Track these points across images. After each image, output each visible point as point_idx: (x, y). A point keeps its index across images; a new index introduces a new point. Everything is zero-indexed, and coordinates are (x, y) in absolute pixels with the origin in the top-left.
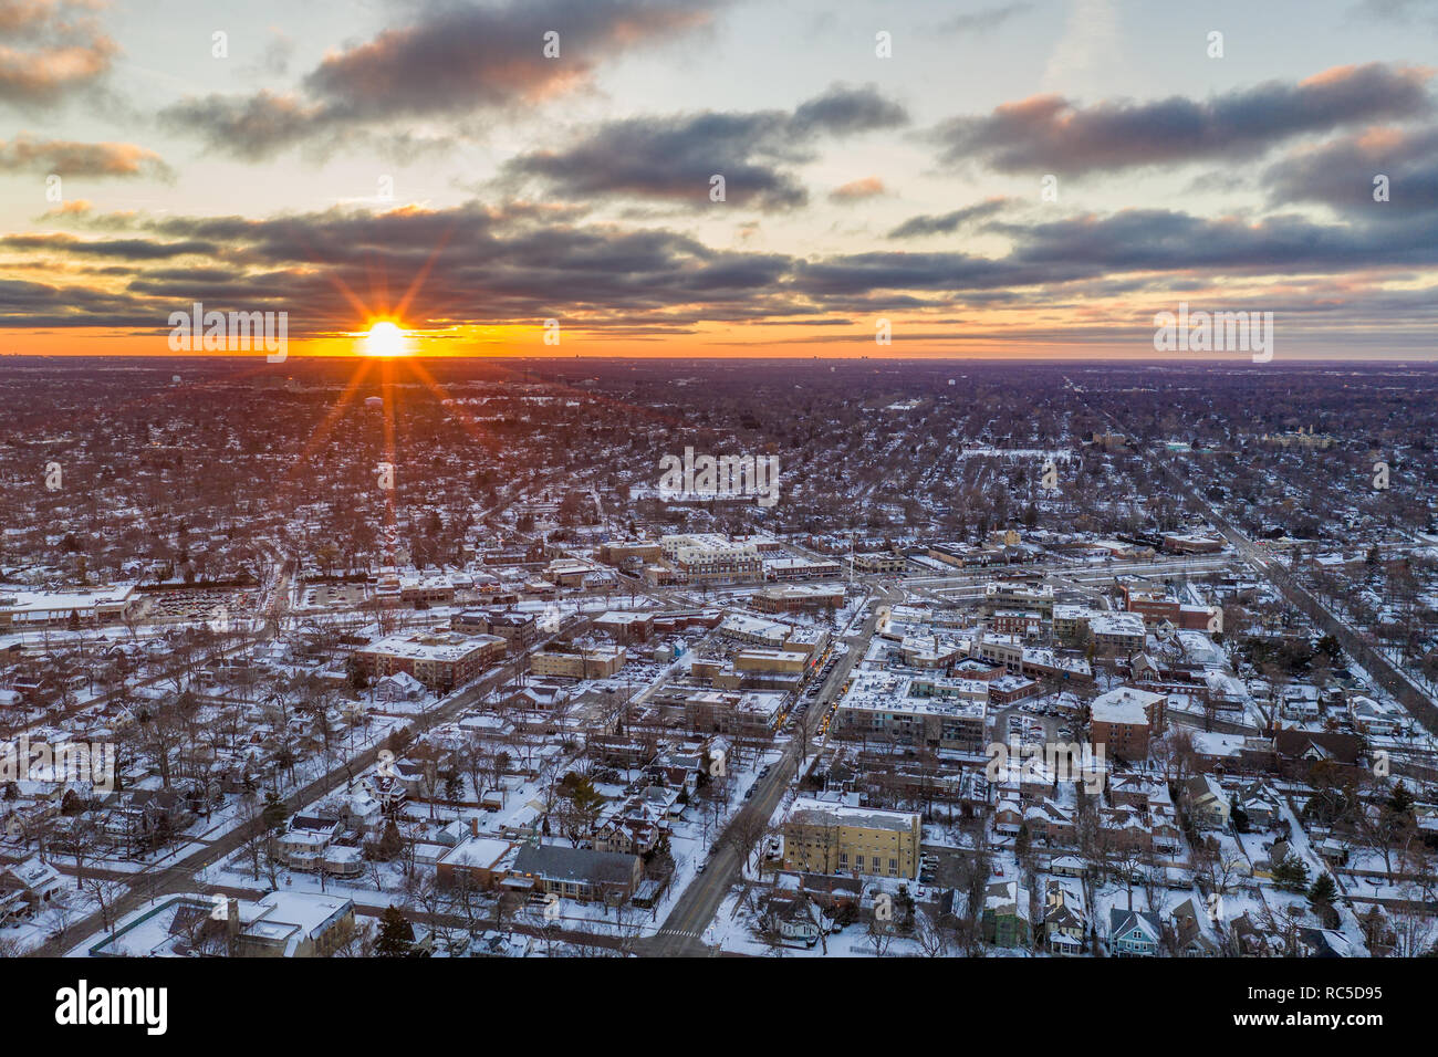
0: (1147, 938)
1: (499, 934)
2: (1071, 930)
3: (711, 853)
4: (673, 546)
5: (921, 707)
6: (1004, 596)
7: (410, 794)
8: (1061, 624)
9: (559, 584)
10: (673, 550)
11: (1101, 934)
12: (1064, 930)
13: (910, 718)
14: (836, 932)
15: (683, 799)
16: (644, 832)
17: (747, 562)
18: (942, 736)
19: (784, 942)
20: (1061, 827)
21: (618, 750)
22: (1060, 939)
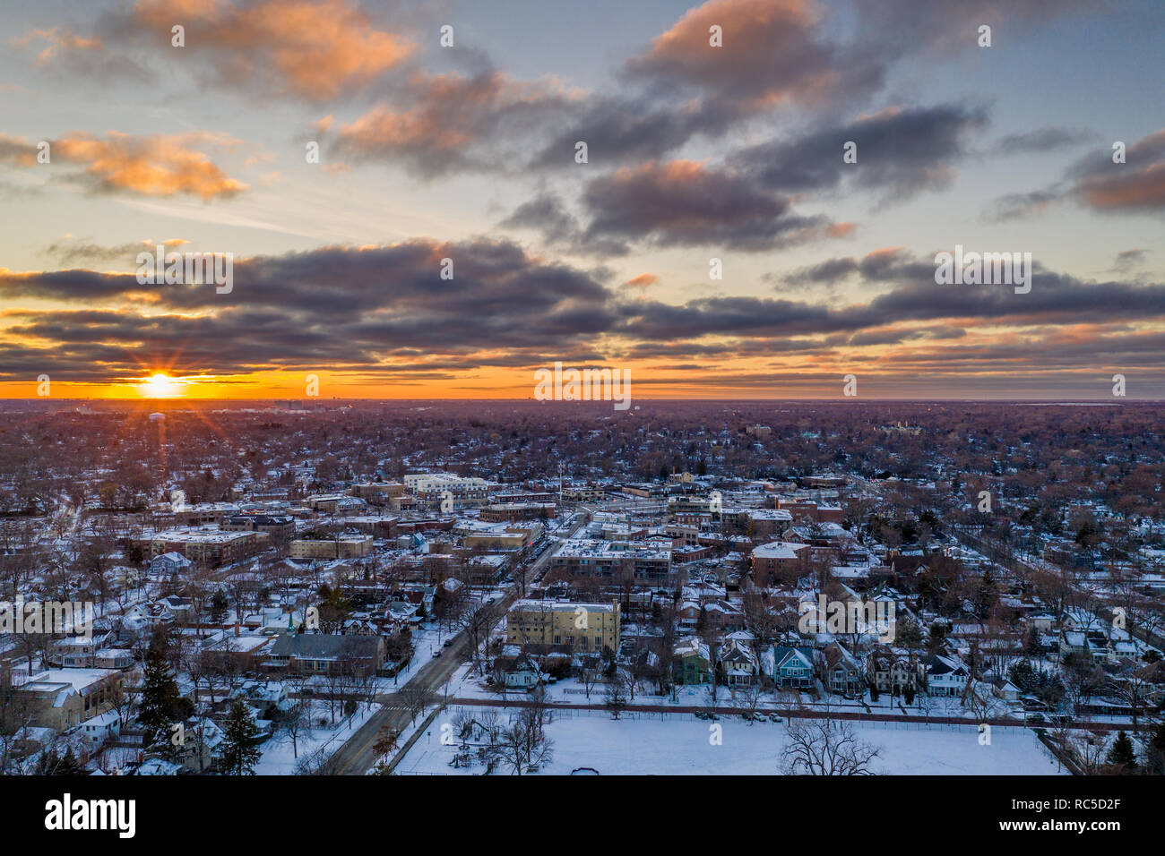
0: (802, 665)
1: (257, 683)
2: (743, 665)
3: (445, 646)
4: (413, 483)
5: (618, 555)
6: (683, 503)
7: (179, 621)
8: (727, 517)
9: (316, 510)
10: (413, 486)
11: (768, 672)
12: (737, 665)
13: (610, 562)
14: (552, 682)
15: (421, 612)
16: (388, 626)
17: (475, 492)
18: (636, 575)
19: (508, 690)
20: (732, 617)
21: (365, 590)
22: (735, 673)
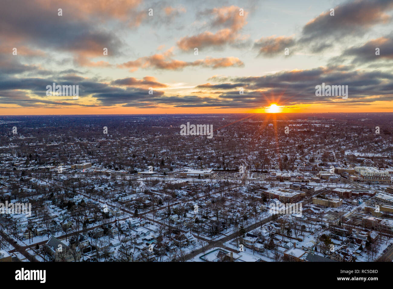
4: (359, 170)
7: (277, 232)
9: (322, 178)
15: (361, 248)
16: (347, 257)
17: (385, 177)
21: (339, 230)
